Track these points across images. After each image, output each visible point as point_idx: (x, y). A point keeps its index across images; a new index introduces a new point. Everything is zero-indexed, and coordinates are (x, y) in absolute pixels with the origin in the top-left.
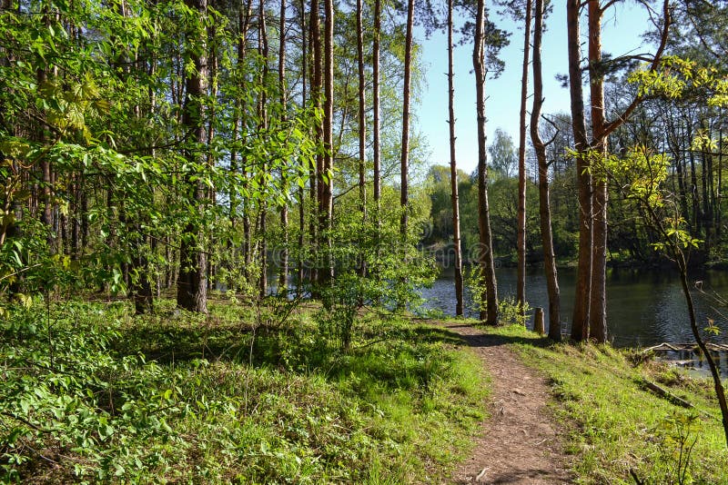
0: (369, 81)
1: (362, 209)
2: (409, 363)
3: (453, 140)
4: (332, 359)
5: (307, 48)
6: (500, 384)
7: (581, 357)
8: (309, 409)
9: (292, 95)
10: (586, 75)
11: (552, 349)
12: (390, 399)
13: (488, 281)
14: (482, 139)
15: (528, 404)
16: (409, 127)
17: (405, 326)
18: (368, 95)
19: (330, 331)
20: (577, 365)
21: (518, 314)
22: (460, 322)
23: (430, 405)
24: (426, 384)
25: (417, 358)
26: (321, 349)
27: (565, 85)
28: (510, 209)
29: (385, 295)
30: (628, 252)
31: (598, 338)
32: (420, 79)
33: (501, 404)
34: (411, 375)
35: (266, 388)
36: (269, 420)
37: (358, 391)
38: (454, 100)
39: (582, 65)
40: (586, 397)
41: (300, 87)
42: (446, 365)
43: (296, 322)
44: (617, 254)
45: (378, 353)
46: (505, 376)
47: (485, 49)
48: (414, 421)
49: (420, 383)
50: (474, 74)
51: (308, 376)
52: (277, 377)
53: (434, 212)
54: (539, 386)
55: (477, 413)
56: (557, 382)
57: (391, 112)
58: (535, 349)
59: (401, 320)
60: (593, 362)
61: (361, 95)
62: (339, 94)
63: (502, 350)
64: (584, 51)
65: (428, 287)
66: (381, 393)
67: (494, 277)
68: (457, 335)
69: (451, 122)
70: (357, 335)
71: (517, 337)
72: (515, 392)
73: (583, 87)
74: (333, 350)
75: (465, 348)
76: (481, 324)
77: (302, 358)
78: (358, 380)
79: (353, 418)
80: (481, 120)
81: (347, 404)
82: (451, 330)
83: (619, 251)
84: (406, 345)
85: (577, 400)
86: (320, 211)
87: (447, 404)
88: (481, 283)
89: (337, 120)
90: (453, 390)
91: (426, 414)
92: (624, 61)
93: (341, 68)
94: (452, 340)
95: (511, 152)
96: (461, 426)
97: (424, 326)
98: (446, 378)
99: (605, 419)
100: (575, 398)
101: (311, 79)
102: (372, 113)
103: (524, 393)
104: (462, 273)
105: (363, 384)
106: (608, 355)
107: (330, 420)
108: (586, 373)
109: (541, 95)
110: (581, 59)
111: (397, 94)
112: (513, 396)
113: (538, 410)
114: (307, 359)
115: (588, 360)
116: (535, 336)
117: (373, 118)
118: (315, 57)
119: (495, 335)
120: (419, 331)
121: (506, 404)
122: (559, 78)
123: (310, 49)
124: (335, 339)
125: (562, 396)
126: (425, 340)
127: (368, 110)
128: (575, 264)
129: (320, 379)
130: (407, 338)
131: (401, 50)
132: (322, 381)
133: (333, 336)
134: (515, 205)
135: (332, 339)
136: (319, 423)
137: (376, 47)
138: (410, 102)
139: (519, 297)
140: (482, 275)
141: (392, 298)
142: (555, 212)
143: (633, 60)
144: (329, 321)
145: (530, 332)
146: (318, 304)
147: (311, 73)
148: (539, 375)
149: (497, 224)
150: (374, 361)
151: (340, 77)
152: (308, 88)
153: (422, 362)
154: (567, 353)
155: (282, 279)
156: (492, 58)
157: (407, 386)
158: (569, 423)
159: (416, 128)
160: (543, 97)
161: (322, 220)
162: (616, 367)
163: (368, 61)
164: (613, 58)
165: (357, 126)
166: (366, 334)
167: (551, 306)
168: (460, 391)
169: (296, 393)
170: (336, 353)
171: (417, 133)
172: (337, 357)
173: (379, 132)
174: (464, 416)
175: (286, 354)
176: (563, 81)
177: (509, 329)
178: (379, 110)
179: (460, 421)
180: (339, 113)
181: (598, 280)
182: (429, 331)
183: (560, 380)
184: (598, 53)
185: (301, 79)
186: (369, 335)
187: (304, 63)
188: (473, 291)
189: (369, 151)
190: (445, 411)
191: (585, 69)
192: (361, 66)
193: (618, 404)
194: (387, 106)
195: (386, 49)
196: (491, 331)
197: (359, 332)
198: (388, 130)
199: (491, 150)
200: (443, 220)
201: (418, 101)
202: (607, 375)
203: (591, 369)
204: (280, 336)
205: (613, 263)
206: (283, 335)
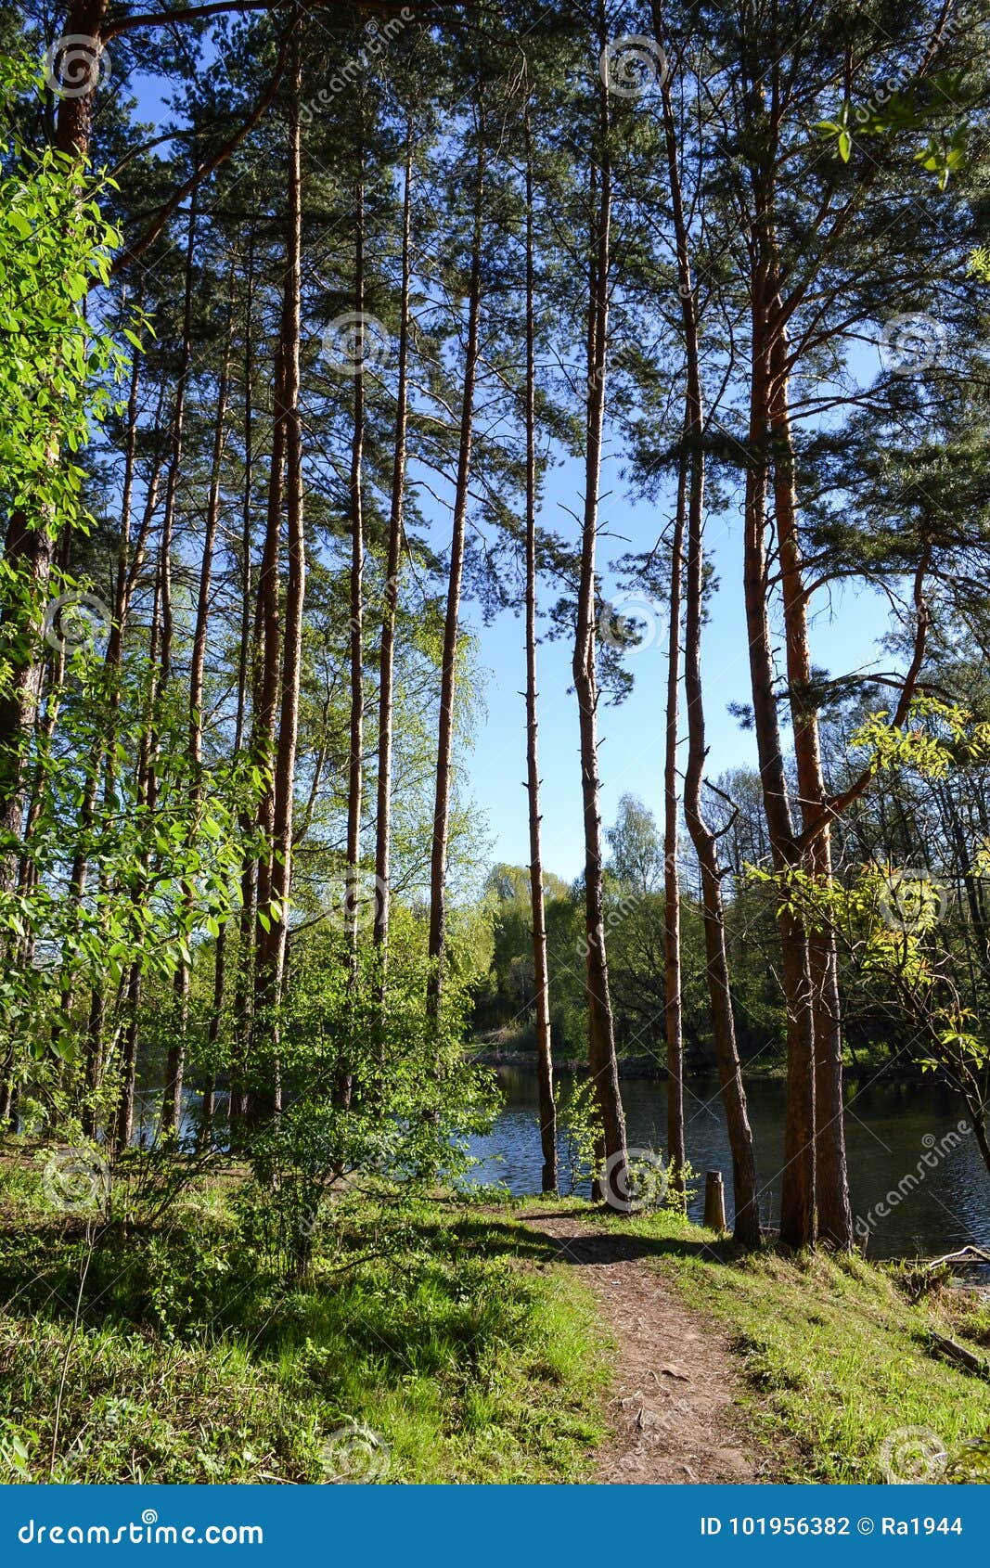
0: (370, 699)
1: (347, 963)
2: (437, 1307)
3: (534, 820)
4: (266, 1303)
5: (251, 632)
6: (635, 1355)
7: (799, 1282)
8: (205, 1435)
9: (214, 718)
10: (784, 707)
11: (742, 1266)
12: (392, 1398)
13: (607, 1116)
14: (591, 821)
15: (695, 1401)
16: (449, 792)
17: (431, 1218)
18: (367, 726)
19: (267, 1234)
20: (796, 1304)
21: (671, 1186)
22: (551, 1206)
23: (482, 1411)
24: (475, 1359)
25: (455, 1296)
26: (243, 1278)
27: (746, 724)
28: (651, 957)
29: (388, 1153)
30: (885, 1048)
31: (836, 1239)
32: (471, 701)
33: (637, 1404)
34: (441, 1338)
35: (108, 1383)
36: (110, 1466)
37: (323, 1383)
38: (536, 743)
39: (776, 689)
40: (815, 1380)
41: (231, 706)
42: (517, 1310)
43: (192, 1213)
44: (864, 1052)
45: (369, 1286)
46: (646, 1333)
47: (596, 651)
48: (446, 1453)
49: (461, 1358)
50: (575, 696)
51: (208, 1347)
52: (136, 1355)
53: (500, 961)
54: (717, 1356)
55: (585, 1427)
56: (754, 1346)
57: (415, 760)
58: (706, 1266)
59: (424, 1207)
60: (827, 1294)
61: (355, 728)
62: (312, 722)
63: (638, 1270)
64: (779, 665)
65: (482, 1131)
66: (373, 1385)
67: (620, 1108)
68: (542, 1238)
69: (532, 786)
70: (326, 1241)
71: (669, 1240)
72: (667, 1373)
73: (779, 728)
74: (270, 1280)
75: (561, 1268)
76: (592, 1211)
77: (199, 1304)
78: (322, 1354)
79: (306, 1452)
80: (590, 785)
81: (294, 1416)
82: (533, 1227)
83: (868, 1046)
84: (432, 1265)
85: (797, 1389)
86: (259, 964)
87: (517, 1407)
88: (593, 1119)
89: (304, 773)
90: (532, 1373)
91: (473, 1433)
92: (851, 684)
93: (315, 672)
94: (534, 1251)
95: (651, 842)
96: (549, 1461)
97: (475, 1216)
98: (516, 1343)
99: (857, 1432)
100: (792, 1384)
101: (256, 690)
102: (375, 761)
103: (684, 1373)
104: (555, 1097)
105: (334, 1362)
106: (857, 1277)
107: (254, 1460)
108: (815, 1321)
109: (702, 740)
110: (773, 677)
111: (428, 726)
112: (662, 1382)
113: (715, 1416)
114: (209, 1305)
115: (817, 1290)
116: (707, 1236)
117: (376, 772)
118: (267, 650)
119: (623, 1237)
120: (463, 1229)
121: (649, 1403)
122: (734, 710)
123: (258, 634)
124: (277, 1253)
125: (766, 1379)
126: (473, 1251)
127: (368, 756)
128: (780, 1072)
129: (235, 1355)
130: (436, 1248)
131: (436, 643)
132: (238, 1359)
133: (273, 1247)
134: (661, 948)
135: (269, 1252)
136: (227, 1470)
137: (386, 637)
138: (451, 744)
139: (672, 1151)
140: (593, 1103)
141: (402, 1159)
142: (741, 964)
143: (868, 683)
144: (264, 1212)
145: (697, 1228)
146: (244, 1168)
147: (257, 679)
148: (718, 1330)
149: (627, 988)
150: (360, 1307)
151: (315, 690)
152: (248, 709)
153: (465, 1306)
154: (773, 1275)
155: (168, 1113)
156: (610, 666)
157: (430, 1366)
158: (784, 1445)
159: (462, 795)
160: (706, 747)
161: (261, 984)
162: (875, 1306)
163: (372, 662)
164: (831, 678)
165: (344, 785)
166: (347, 1238)
167: (738, 1169)
168: (548, 1374)
169: (176, 1391)
170: (276, 1288)
171: (465, 804)
172: (279, 1296)
173: (389, 800)
174: (556, 1436)
175: (161, 1295)
176: (743, 717)
177: (651, 1222)
178: (390, 754)
179: (547, 1449)
180: (309, 755)
181: (827, 1111)
182: (482, 1229)
183: (760, 1339)
184: (804, 667)
185: (235, 689)
186: (353, 1242)
187: (243, 660)
188: (577, 1136)
189: (365, 838)
190: (515, 1424)
191: (783, 696)
192: (356, 672)
193: (882, 1393)
194: (405, 750)
195: (407, 640)
196: (615, 1227)
197: (332, 1234)
198: (406, 796)
199: (611, 837)
200: (517, 978)
201: (468, 743)
202: (857, 1323)
203: (823, 1311)
204: (152, 1247)
205: (857, 1071)
206: (159, 1245)
